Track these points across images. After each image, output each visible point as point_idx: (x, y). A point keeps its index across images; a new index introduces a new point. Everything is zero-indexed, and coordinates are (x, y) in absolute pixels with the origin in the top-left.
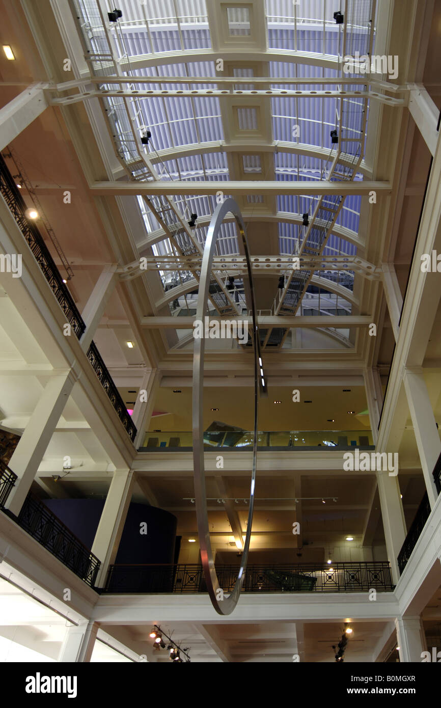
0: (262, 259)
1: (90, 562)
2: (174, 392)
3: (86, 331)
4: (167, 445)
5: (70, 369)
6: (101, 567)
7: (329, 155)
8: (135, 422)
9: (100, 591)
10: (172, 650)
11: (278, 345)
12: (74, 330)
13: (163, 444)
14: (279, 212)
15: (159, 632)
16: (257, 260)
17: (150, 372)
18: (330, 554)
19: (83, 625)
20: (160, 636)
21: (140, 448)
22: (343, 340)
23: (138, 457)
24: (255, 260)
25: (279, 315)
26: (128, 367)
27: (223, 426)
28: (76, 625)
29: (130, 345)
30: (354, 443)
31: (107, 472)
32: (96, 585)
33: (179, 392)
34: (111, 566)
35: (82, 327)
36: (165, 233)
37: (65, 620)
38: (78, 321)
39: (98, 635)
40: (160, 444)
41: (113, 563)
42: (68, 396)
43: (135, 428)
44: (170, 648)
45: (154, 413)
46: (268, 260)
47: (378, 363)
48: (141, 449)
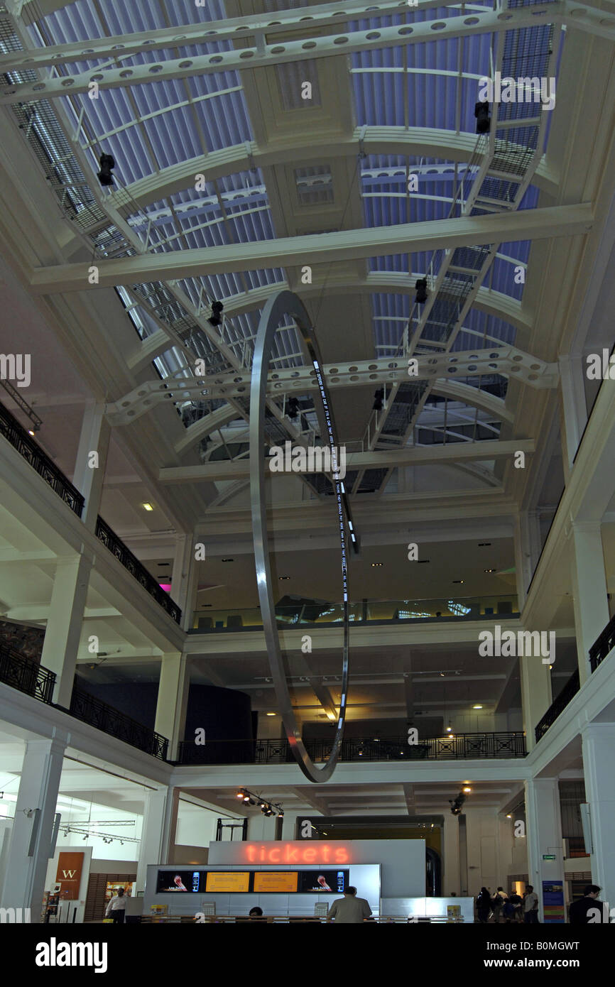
0: (343, 368)
1: (157, 741)
2: (223, 561)
3: (86, 503)
4: (225, 626)
5: (80, 556)
6: (170, 744)
7: (472, 150)
8: (177, 602)
9: (174, 764)
10: (263, 806)
11: (376, 491)
12: (70, 506)
13: (220, 624)
14: (372, 273)
15: (246, 793)
16: (333, 371)
17: (184, 539)
18: (450, 722)
19: (162, 789)
20: (248, 796)
21: (189, 629)
22: (484, 473)
23: (188, 640)
24: (331, 371)
25: (376, 450)
26: (151, 535)
27: (299, 599)
28: (156, 790)
29: (148, 507)
30: (489, 611)
31: (154, 657)
32: (168, 759)
33: (230, 560)
34: (180, 743)
35: (80, 500)
37: (143, 787)
38: (73, 494)
39: (180, 797)
40: (215, 624)
41: (182, 740)
42: (87, 588)
43: (179, 609)
44: (260, 804)
45: (200, 587)
46: (353, 369)
47: (539, 505)
48: (191, 631)
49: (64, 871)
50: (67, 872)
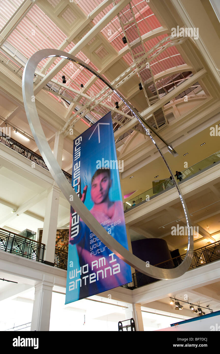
9: (132, 288)
10: (192, 309)
11: (165, 123)
25: (151, 105)
28: (127, 308)
32: (129, 286)
34: (133, 274)
36: (74, 104)
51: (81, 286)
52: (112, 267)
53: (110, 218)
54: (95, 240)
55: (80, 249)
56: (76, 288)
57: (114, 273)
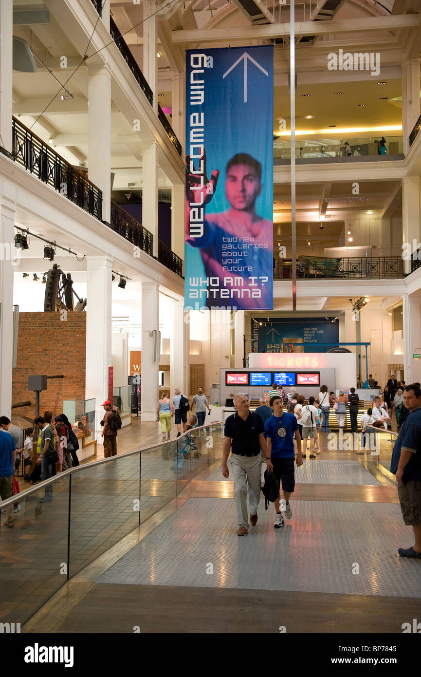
17: (178, 78)
18: (350, 225)
32: (183, 275)
49: (134, 365)
50: (136, 366)
51: (208, 297)
52: (251, 290)
53: (255, 236)
54: (230, 254)
55: (206, 256)
56: (201, 297)
57: (253, 297)
